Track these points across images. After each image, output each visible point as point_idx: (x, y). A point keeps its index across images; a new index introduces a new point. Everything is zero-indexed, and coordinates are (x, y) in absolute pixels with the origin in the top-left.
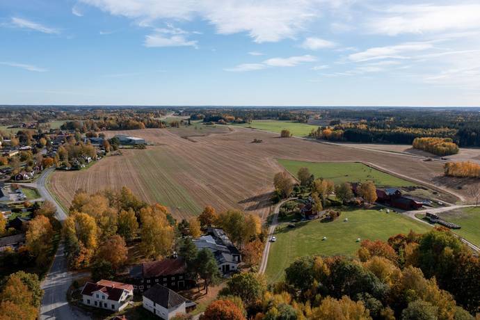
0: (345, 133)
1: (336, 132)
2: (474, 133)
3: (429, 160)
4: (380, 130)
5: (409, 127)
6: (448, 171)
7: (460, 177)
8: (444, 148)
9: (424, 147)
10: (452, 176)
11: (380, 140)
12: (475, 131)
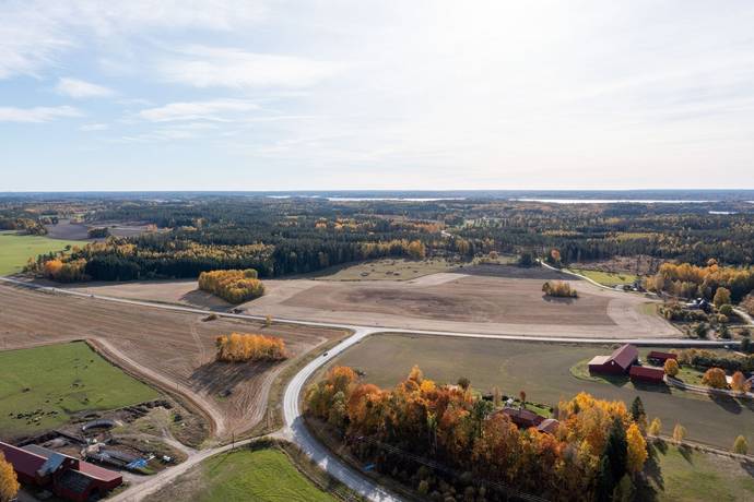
0: (87, 266)
1: (69, 265)
2: (293, 254)
3: (212, 318)
4: (156, 254)
5: (208, 243)
6: (222, 352)
7: (240, 361)
8: (239, 290)
9: (214, 288)
10: (226, 361)
11: (153, 274)
12: (295, 251)
